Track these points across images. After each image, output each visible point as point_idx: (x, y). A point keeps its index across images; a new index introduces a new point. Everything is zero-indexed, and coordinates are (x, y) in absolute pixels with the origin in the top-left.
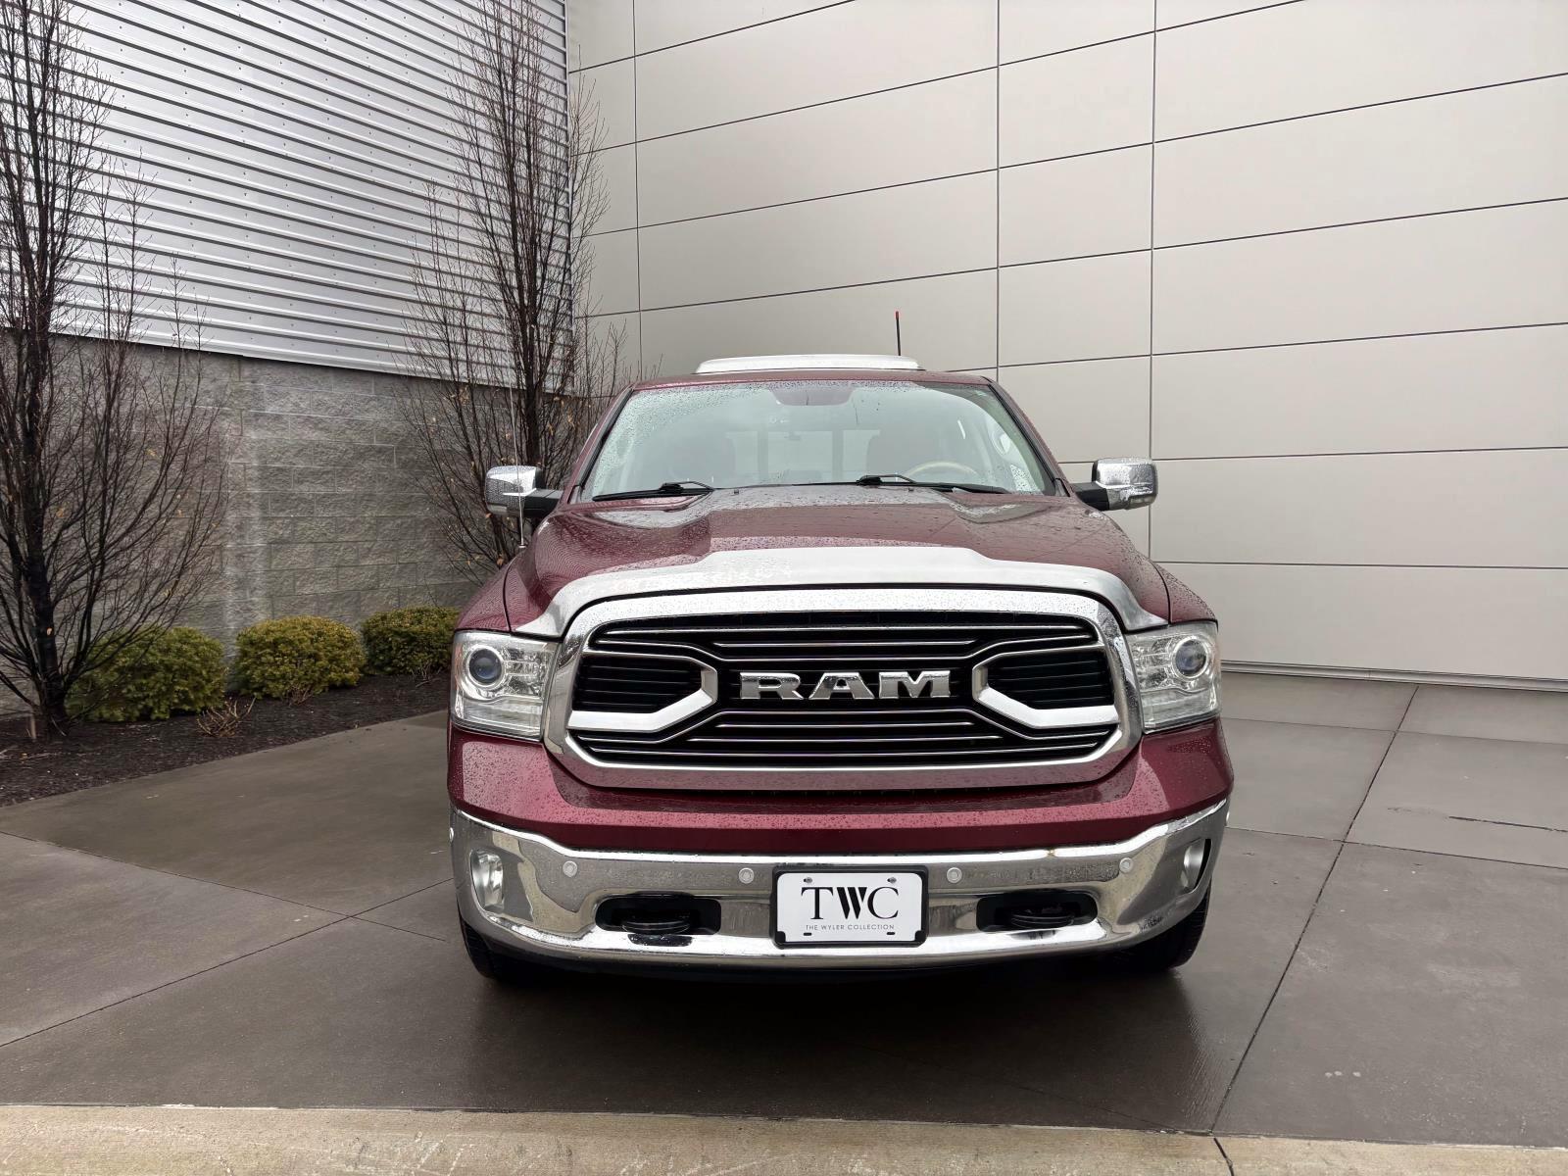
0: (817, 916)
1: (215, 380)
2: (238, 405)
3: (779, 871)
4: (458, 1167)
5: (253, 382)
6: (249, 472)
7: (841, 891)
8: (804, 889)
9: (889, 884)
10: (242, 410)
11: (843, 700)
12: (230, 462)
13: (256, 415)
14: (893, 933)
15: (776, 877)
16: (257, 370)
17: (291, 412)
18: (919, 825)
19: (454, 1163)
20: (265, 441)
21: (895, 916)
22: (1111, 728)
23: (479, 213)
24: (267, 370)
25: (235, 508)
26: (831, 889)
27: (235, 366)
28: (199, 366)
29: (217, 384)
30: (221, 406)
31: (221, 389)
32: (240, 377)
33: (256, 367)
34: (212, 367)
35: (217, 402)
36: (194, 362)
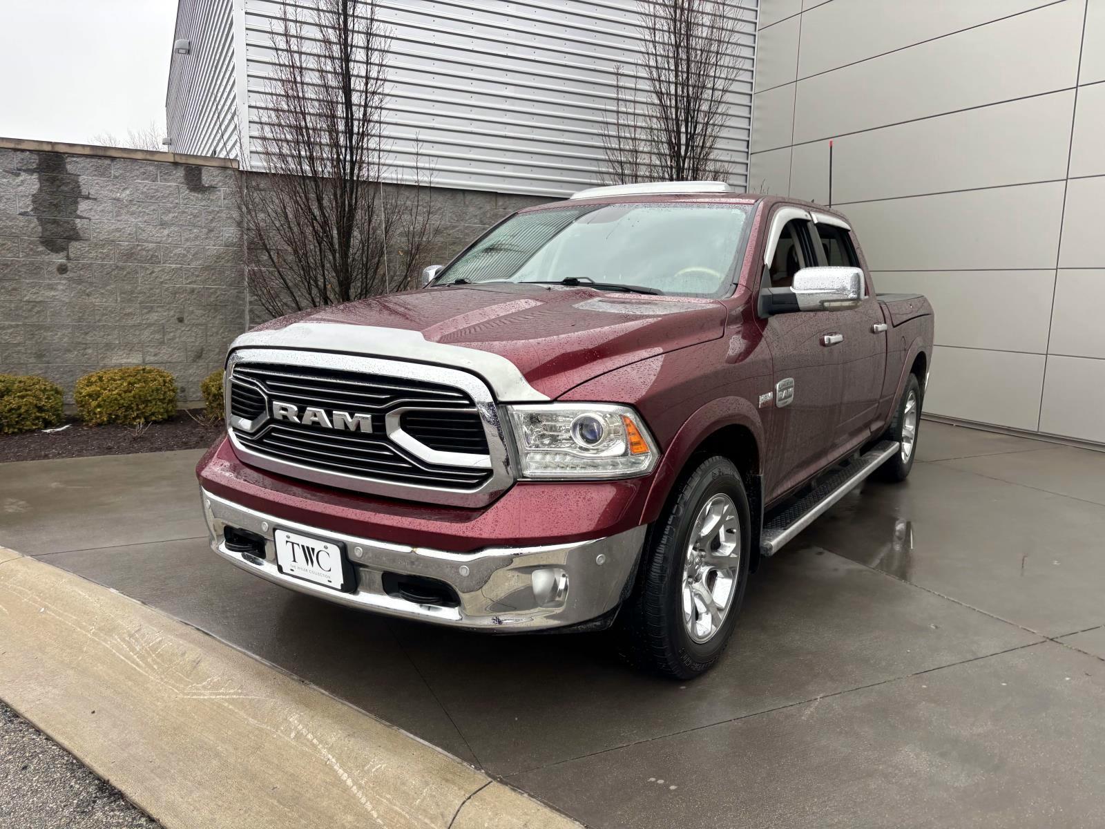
0: (294, 561)
1: (481, 208)
3: (275, 528)
4: (159, 652)
5: (505, 209)
7: (303, 546)
8: (287, 542)
9: (324, 549)
11: (316, 426)
14: (331, 582)
15: (274, 530)
16: (508, 201)
18: (339, 515)
19: (159, 650)
21: (330, 570)
22: (489, 472)
23: (652, 79)
24: (514, 201)
26: (298, 545)
27: (494, 199)
28: (472, 200)
29: (482, 210)
30: (484, 224)
31: (484, 213)
32: (496, 205)
33: (506, 199)
34: (479, 200)
35: (482, 222)
36: (469, 197)
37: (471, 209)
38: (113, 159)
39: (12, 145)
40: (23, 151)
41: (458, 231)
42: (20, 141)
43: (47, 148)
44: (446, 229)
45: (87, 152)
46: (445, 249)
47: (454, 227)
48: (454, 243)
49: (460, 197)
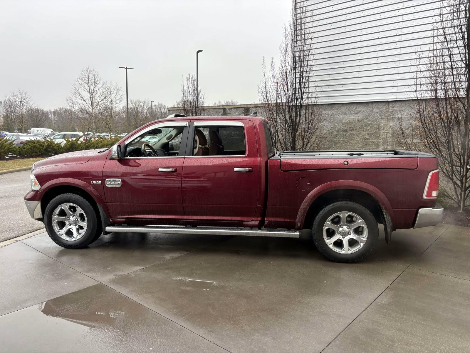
2: (387, 115)
5: (393, 108)
6: (388, 135)
10: (388, 117)
12: (382, 132)
13: (392, 118)
17: (406, 116)
20: (395, 126)
24: (397, 104)
25: (382, 145)
27: (387, 104)
28: (376, 106)
29: (381, 110)
30: (381, 116)
31: (382, 111)
32: (388, 107)
33: (394, 103)
34: (380, 105)
35: (380, 115)
36: (374, 105)
37: (375, 110)
38: (259, 107)
39: (239, 107)
40: (241, 108)
41: (368, 120)
42: (241, 105)
43: (246, 106)
44: (363, 120)
45: (254, 106)
46: (362, 128)
47: (367, 119)
48: (366, 126)
49: (370, 105)
